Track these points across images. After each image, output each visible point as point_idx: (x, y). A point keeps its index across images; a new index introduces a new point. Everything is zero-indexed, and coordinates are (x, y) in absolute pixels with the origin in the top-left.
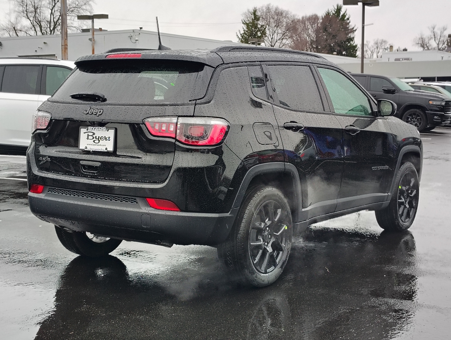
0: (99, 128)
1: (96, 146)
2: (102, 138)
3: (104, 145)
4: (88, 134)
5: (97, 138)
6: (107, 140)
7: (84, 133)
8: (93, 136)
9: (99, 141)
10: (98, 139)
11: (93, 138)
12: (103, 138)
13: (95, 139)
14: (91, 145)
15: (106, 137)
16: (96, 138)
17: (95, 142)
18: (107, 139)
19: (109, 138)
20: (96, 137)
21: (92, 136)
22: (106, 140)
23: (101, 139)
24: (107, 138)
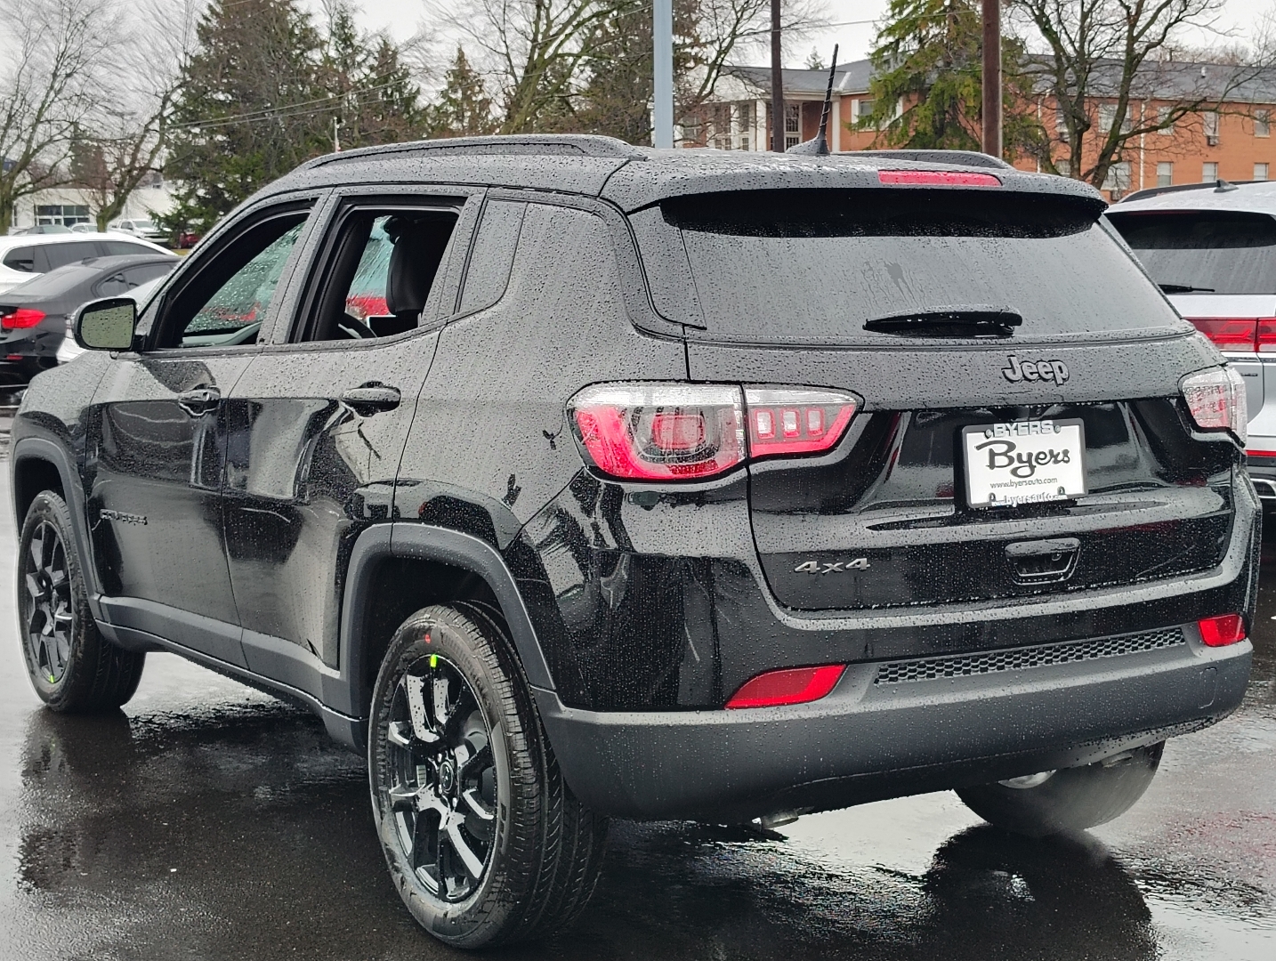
0: (1028, 426)
1: (1024, 486)
2: (1042, 456)
3: (1050, 481)
4: (991, 451)
5: (1025, 458)
6: (1060, 461)
7: (979, 448)
8: (1009, 454)
9: (1032, 468)
10: (1029, 461)
11: (1011, 460)
12: (1046, 456)
13: (1016, 464)
14: (1006, 485)
15: (1055, 453)
16: (1020, 460)
17: (1020, 472)
18: (1060, 458)
19: (1066, 453)
20: (1019, 456)
21: (1005, 454)
22: (1056, 462)
23: (1039, 461)
24: (1059, 453)
